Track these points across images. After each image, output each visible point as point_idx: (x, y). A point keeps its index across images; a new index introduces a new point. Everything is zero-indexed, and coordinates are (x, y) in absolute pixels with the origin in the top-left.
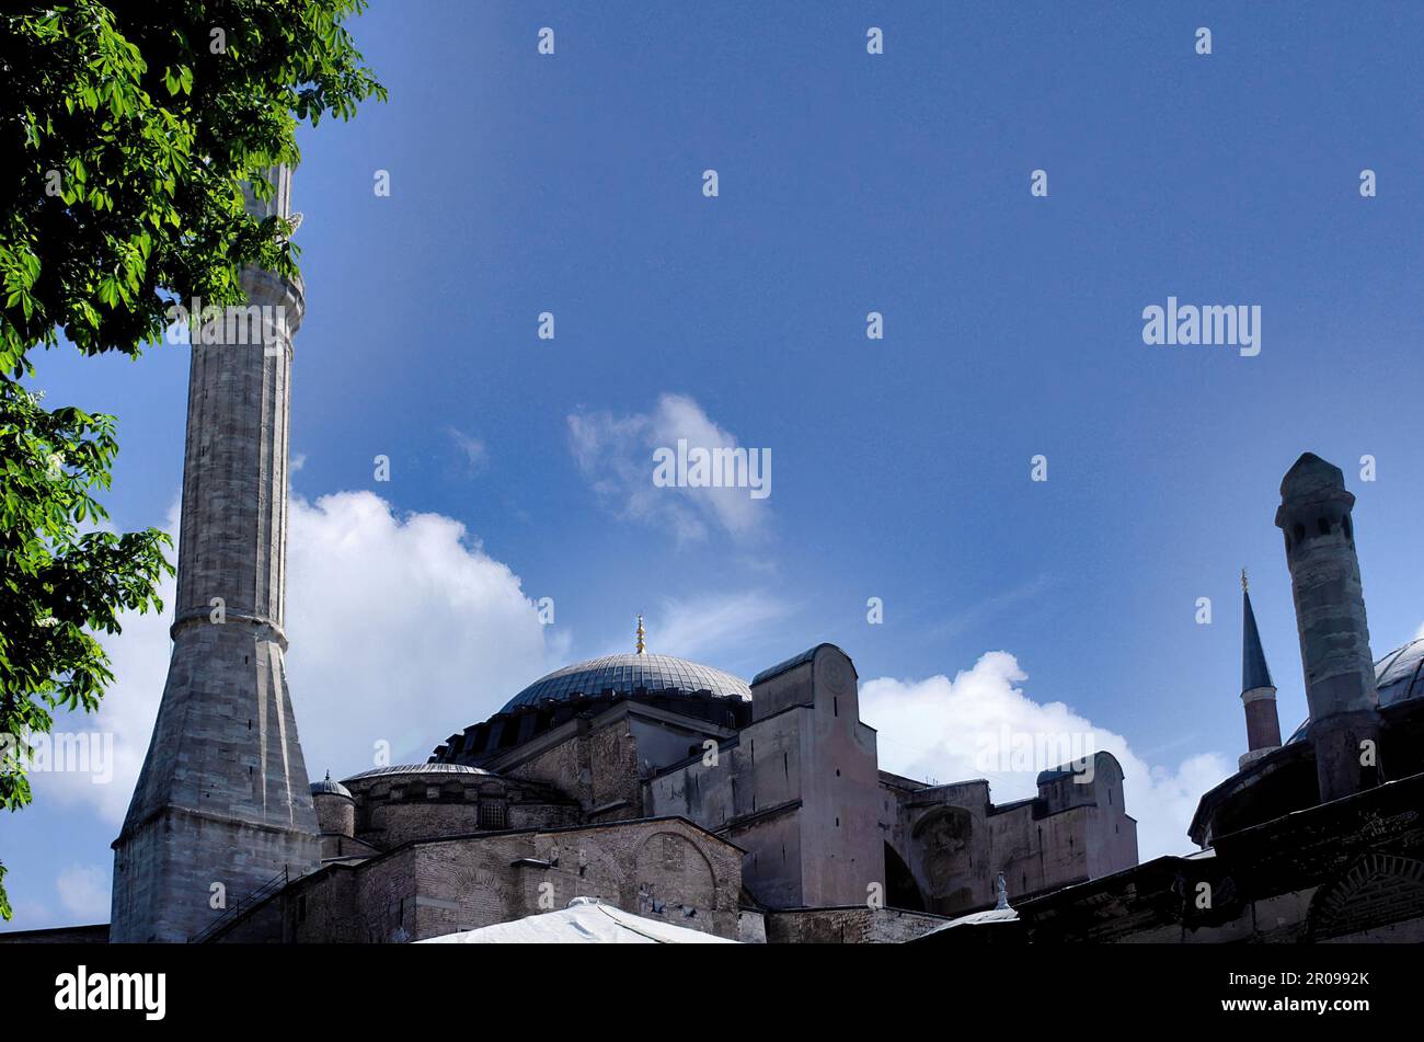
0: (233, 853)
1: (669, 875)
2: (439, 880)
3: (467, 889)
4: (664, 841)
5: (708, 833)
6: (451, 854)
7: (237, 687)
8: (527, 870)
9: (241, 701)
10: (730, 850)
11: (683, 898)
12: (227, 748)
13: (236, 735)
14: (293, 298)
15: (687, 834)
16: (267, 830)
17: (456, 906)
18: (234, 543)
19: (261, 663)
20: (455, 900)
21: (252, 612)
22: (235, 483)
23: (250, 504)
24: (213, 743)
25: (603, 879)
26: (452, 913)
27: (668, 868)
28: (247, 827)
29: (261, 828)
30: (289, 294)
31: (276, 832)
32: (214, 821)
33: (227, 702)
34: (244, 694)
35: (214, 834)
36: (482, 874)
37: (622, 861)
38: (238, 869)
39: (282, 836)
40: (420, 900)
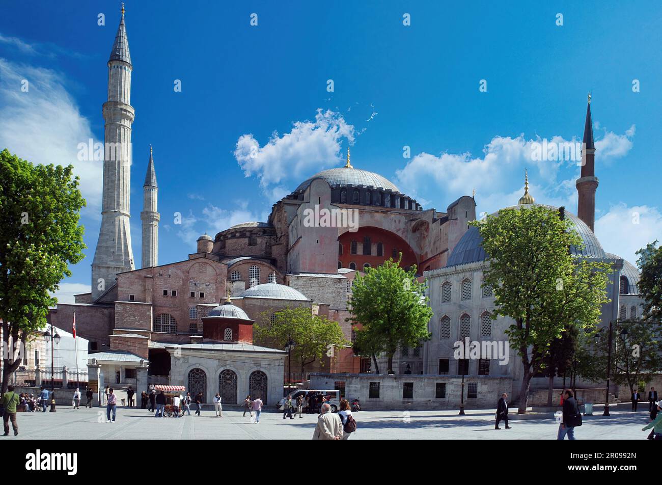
0: (108, 275)
1: (201, 274)
2: (125, 283)
3: (132, 285)
4: (200, 265)
5: (214, 261)
6: (127, 276)
7: (110, 231)
8: (147, 279)
9: (111, 234)
10: (223, 265)
11: (205, 280)
12: (107, 247)
13: (110, 243)
14: (125, 113)
15: (207, 262)
16: (116, 268)
17: (129, 289)
18: (110, 190)
19: (117, 223)
20: (128, 288)
21: (114, 209)
22: (110, 173)
23: (113, 178)
24: (104, 247)
25: (177, 278)
26: (128, 291)
27: (200, 272)
28: (112, 268)
29: (115, 268)
30: (123, 112)
31: (119, 268)
32: (103, 267)
33: (108, 235)
34: (112, 232)
35: (103, 270)
36: (136, 281)
37: (183, 272)
38: (110, 279)
39: (121, 269)
40: (119, 289)
